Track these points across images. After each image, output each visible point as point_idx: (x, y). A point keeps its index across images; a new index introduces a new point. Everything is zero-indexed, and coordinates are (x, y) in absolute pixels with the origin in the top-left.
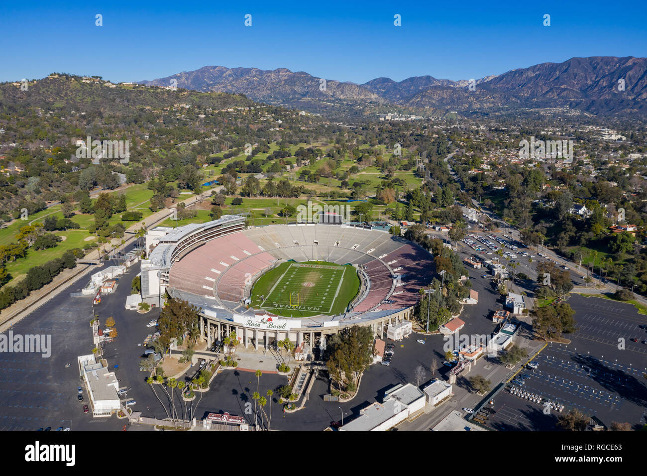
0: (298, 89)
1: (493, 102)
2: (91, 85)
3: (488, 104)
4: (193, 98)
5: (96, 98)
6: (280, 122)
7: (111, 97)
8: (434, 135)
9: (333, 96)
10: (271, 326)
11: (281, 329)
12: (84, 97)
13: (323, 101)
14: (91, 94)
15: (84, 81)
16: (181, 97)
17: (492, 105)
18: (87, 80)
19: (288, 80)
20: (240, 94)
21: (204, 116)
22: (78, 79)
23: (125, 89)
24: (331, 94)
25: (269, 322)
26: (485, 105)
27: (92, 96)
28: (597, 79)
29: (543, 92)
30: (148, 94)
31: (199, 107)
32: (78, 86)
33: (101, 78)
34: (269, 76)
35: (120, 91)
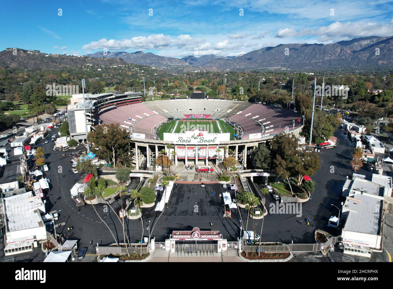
0: (148, 61)
1: (245, 65)
2: (33, 55)
3: (243, 66)
4: (93, 61)
5: (37, 61)
6: (143, 71)
7: (46, 61)
8: (225, 75)
9: (166, 64)
10: (201, 141)
11: (212, 143)
12: (29, 60)
13: (161, 66)
14: (33, 59)
15: (29, 53)
16: (87, 61)
17: (245, 67)
18: (31, 52)
19: (142, 57)
20: (119, 59)
21: (100, 70)
22: (25, 51)
23: (54, 57)
24: (165, 63)
25: (199, 137)
26: (242, 66)
27: (34, 60)
28: (292, 54)
29: (268, 60)
30: (68, 59)
31: (97, 65)
32: (25, 55)
33: (39, 51)
34: (133, 55)
35: (51, 58)
